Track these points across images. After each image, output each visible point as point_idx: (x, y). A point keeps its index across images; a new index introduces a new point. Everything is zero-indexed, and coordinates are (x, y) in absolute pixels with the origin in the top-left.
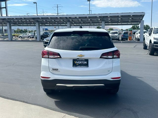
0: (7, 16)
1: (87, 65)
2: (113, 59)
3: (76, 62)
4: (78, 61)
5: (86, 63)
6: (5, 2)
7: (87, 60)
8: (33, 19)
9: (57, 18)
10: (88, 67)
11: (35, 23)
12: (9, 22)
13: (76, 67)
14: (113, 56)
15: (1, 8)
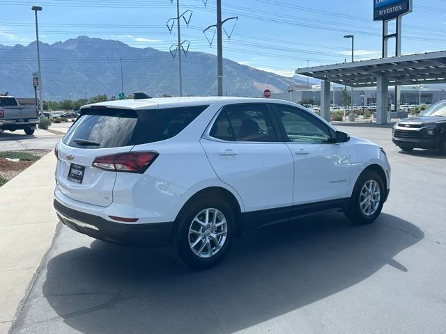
1: (81, 179)
2: (117, 173)
3: (72, 171)
4: (75, 168)
5: (81, 173)
6: (395, 20)
7: (83, 169)
8: (444, 60)
12: (383, 74)
13: (70, 180)
14: (115, 166)
15: (385, 37)
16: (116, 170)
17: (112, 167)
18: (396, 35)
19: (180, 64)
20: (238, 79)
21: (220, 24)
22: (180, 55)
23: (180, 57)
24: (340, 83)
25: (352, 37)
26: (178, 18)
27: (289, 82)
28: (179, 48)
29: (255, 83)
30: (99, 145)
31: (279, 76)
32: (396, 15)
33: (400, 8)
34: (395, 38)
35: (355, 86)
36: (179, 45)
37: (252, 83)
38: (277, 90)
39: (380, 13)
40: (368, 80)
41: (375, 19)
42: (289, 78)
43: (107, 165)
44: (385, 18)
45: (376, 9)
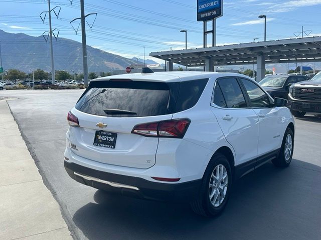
0: (213, 45)
1: (113, 144)
2: (160, 138)
3: (100, 137)
4: (102, 135)
5: (112, 139)
6: (212, 21)
7: (114, 135)
8: (252, 49)
9: (301, 44)
10: (114, 148)
11: (256, 57)
12: (209, 58)
13: (97, 145)
14: (158, 133)
15: (205, 33)
16: (158, 136)
17: (155, 133)
18: (212, 31)
19: (52, 46)
20: (93, 59)
21: (83, 18)
22: (51, 39)
23: (51, 41)
24: (179, 63)
25: (186, 31)
26: (50, 12)
27: (130, 62)
28: (51, 35)
29: (105, 62)
30: (135, 114)
31: (122, 58)
32: (212, 18)
33: (215, 12)
34: (212, 34)
35: (189, 66)
36: (51, 32)
37: (103, 63)
38: (122, 67)
39: (202, 16)
40: (198, 62)
41: (199, 20)
42: (130, 59)
43: (147, 132)
44: (205, 19)
45: (199, 13)
